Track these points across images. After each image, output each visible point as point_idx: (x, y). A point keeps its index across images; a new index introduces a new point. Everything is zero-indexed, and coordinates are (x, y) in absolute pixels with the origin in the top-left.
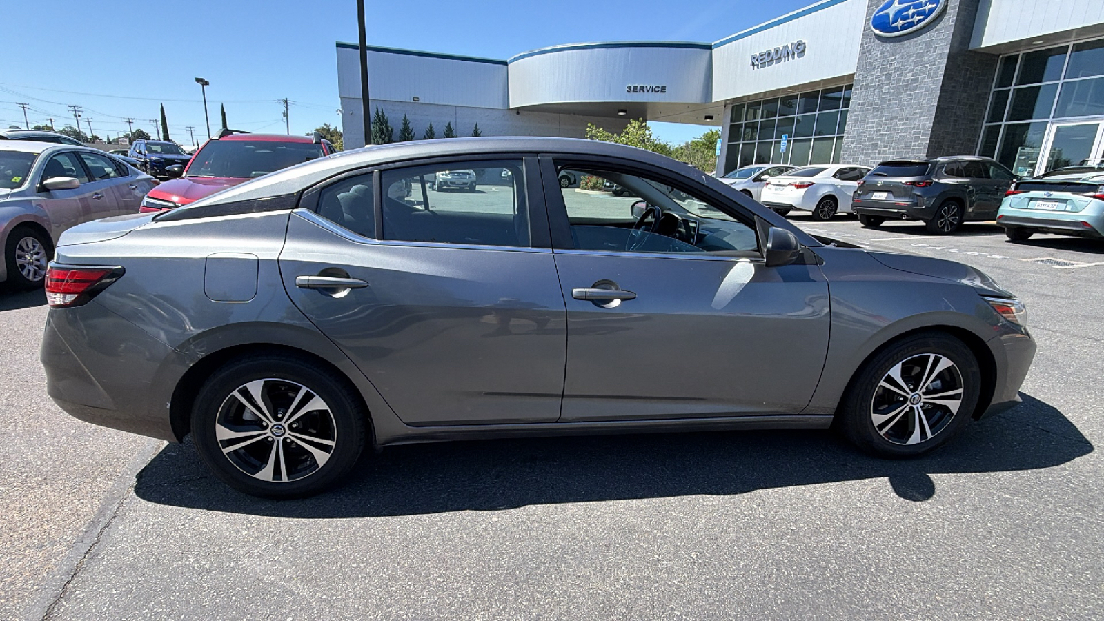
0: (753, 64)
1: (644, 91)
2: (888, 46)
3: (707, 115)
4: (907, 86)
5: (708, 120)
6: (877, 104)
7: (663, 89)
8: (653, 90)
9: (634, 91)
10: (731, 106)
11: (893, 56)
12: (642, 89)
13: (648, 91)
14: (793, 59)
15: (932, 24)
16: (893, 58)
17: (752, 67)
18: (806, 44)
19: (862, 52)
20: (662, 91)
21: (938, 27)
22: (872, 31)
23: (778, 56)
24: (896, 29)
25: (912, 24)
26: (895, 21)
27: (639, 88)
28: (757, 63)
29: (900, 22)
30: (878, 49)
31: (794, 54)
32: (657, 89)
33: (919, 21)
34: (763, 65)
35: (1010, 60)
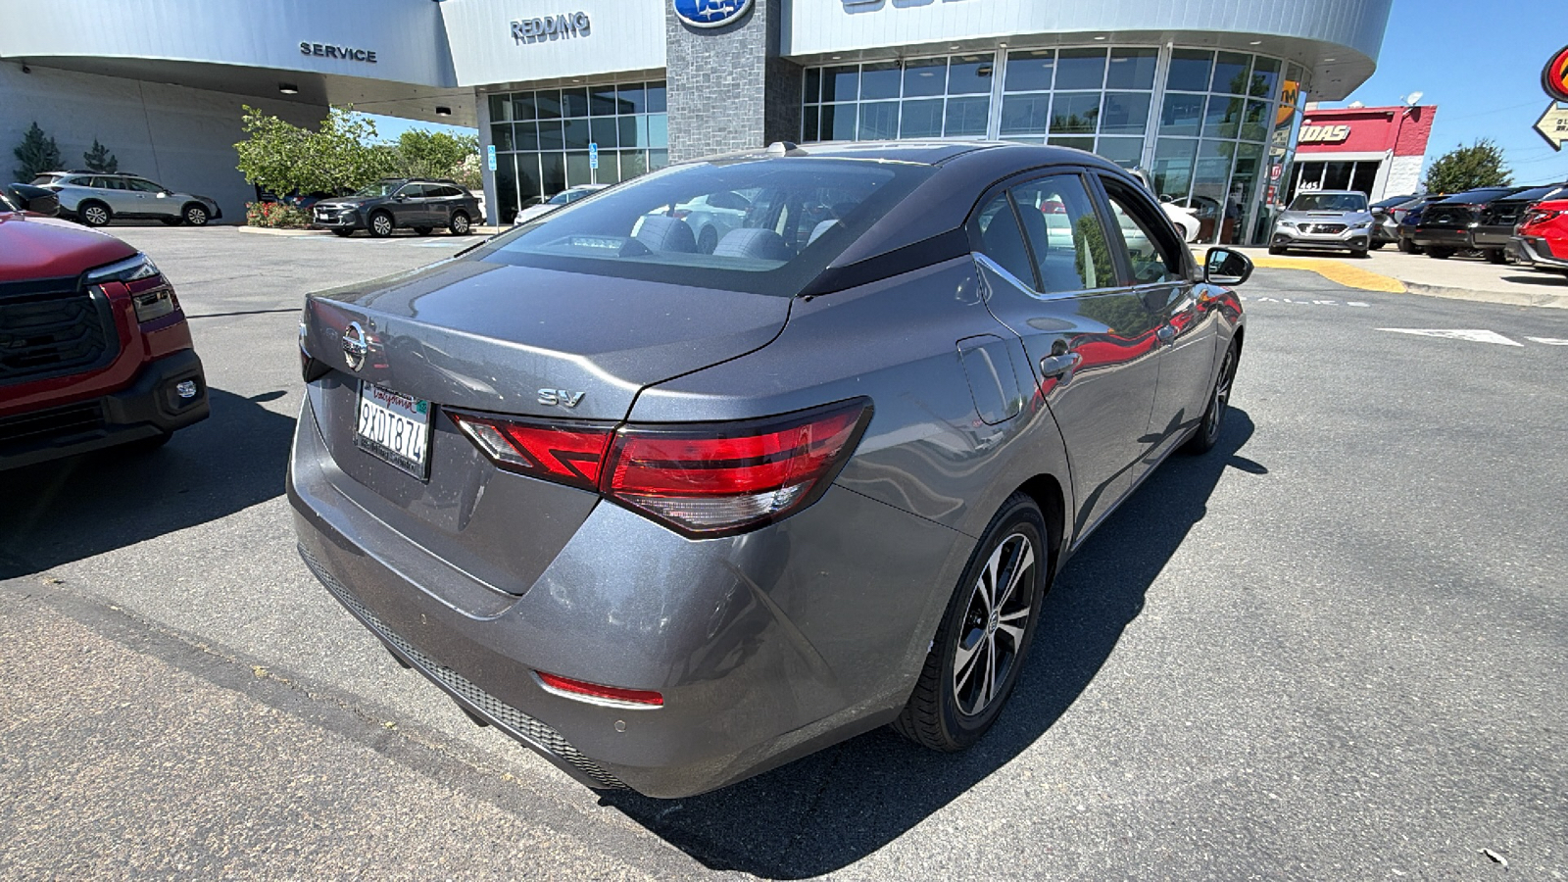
0: (516, 36)
1: (335, 56)
2: (700, 39)
3: (440, 105)
4: (729, 91)
5: (443, 114)
6: (699, 110)
7: (371, 57)
8: (354, 56)
9: (315, 53)
10: (486, 95)
11: (707, 51)
12: (331, 51)
13: (344, 56)
14: (575, 36)
15: (742, 20)
16: (707, 54)
17: (514, 39)
18: (589, 19)
19: (670, 43)
20: (369, 60)
21: (749, 24)
22: (676, 15)
23: (552, 30)
24: (704, 19)
25: (721, 16)
26: (703, 8)
27: (324, 48)
28: (520, 34)
29: (708, 11)
30: (690, 43)
31: (574, 30)
32: (360, 56)
33: (730, 14)
34: (532, 39)
35: (813, 74)
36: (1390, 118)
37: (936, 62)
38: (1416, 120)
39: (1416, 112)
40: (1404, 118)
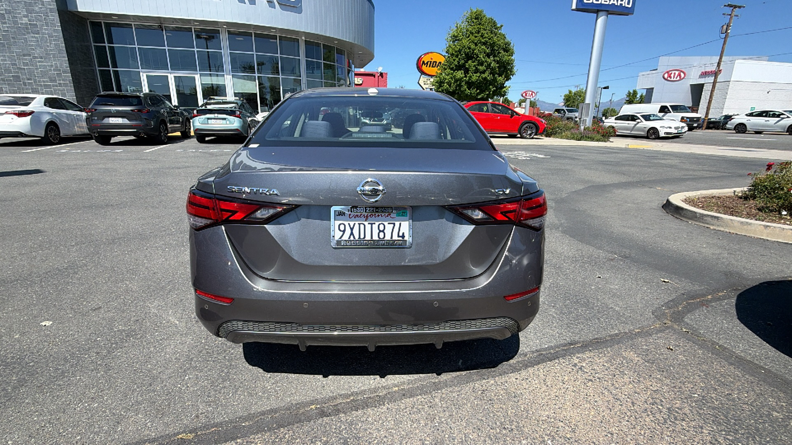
35: (96, 26)
36: (374, 76)
37: (183, 29)
38: (382, 77)
39: (381, 74)
40: (378, 76)
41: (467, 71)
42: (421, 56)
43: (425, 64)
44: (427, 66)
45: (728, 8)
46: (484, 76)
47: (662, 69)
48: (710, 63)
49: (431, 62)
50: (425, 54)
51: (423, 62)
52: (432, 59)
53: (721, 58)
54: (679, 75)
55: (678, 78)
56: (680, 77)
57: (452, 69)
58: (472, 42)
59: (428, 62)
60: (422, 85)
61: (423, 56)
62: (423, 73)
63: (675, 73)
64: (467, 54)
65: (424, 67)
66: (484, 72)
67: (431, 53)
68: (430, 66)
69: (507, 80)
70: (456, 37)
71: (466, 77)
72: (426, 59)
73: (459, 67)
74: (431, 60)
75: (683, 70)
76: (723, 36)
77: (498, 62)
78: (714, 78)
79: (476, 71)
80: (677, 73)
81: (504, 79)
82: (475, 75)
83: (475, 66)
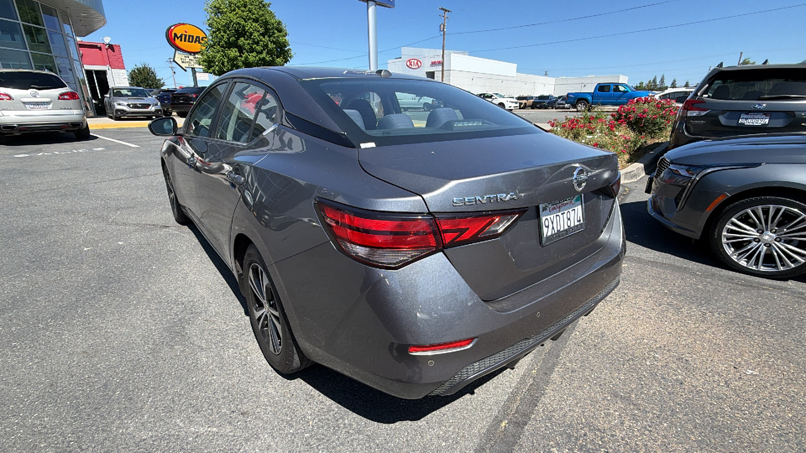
36: (100, 49)
38: (113, 50)
39: (111, 47)
40: (107, 49)
41: (241, 50)
42: (171, 27)
43: (178, 38)
44: (181, 40)
45: (442, 11)
46: (261, 56)
47: (405, 58)
48: (436, 55)
49: (186, 36)
50: (176, 26)
51: (175, 35)
52: (186, 32)
53: (443, 51)
54: (417, 63)
55: (417, 67)
56: (418, 65)
57: (222, 46)
58: (241, 17)
59: (182, 35)
60: (180, 63)
61: (172, 28)
62: (177, 48)
63: (414, 62)
64: (237, 31)
65: (177, 42)
66: (261, 53)
67: (183, 24)
68: (185, 41)
69: (286, 62)
70: (218, 8)
71: (241, 56)
72: (178, 31)
73: (230, 45)
74: (186, 34)
75: (420, 60)
76: (442, 33)
77: (274, 43)
78: (441, 67)
79: (252, 50)
80: (415, 61)
81: (282, 61)
82: (251, 54)
83: (248, 44)
